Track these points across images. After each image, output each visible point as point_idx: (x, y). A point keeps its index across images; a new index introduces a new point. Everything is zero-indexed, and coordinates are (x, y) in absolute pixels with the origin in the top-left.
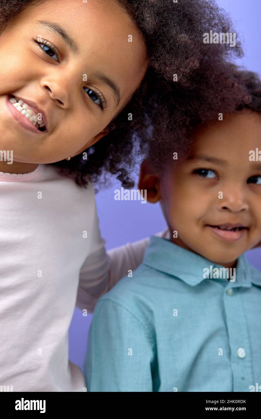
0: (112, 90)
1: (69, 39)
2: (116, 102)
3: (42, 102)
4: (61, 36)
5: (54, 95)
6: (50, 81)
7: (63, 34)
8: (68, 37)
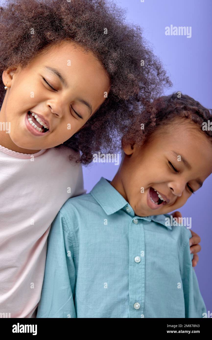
0: (87, 107)
1: (63, 79)
2: (90, 113)
3: (47, 115)
4: (58, 77)
5: (54, 111)
6: (52, 102)
7: (59, 75)
8: (62, 78)
